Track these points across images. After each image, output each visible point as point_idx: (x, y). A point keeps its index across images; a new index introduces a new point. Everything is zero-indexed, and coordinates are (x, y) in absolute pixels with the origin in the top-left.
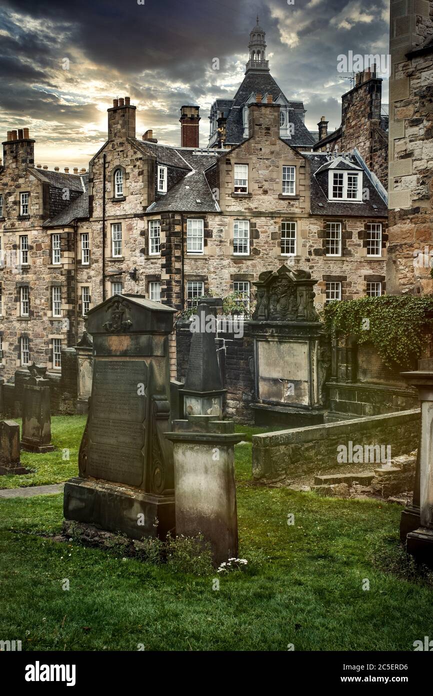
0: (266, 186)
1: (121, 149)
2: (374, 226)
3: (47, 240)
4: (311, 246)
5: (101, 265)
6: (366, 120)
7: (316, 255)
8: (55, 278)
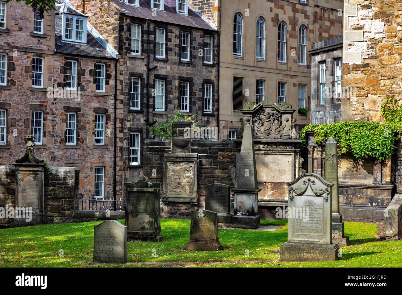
0: (21, 23)
2: (100, 66)
4: (55, 80)
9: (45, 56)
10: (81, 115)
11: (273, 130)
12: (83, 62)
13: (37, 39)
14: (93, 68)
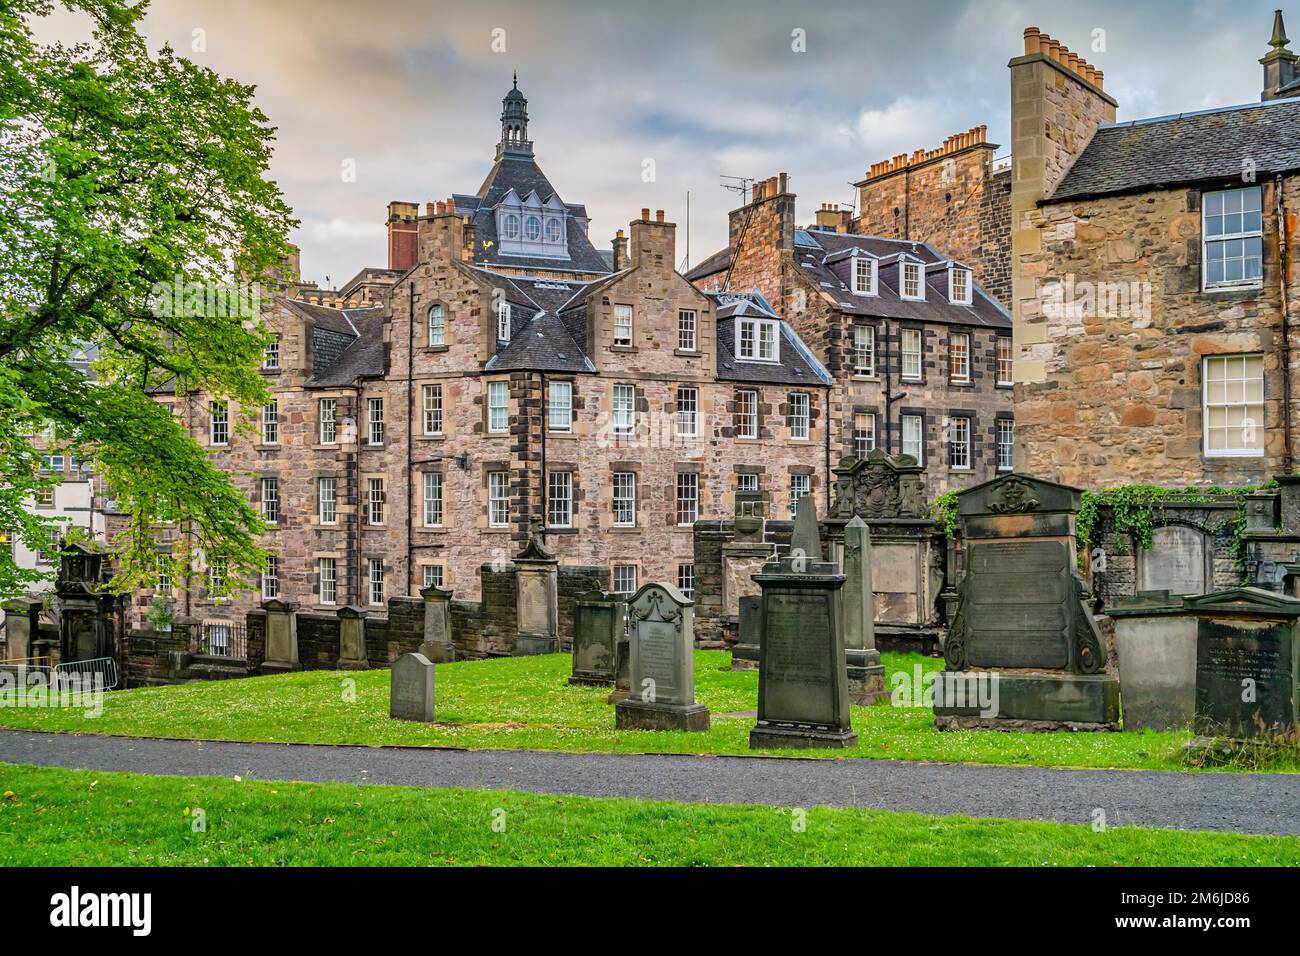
0: (657, 336)
1: (441, 276)
2: (799, 398)
3: (312, 408)
4: (718, 424)
5: (405, 446)
6: (774, 249)
7: (724, 436)
8: (325, 464)
9: (699, 385)
10: (766, 478)
11: (887, 503)
12: (767, 391)
13: (685, 360)
14: (785, 401)
